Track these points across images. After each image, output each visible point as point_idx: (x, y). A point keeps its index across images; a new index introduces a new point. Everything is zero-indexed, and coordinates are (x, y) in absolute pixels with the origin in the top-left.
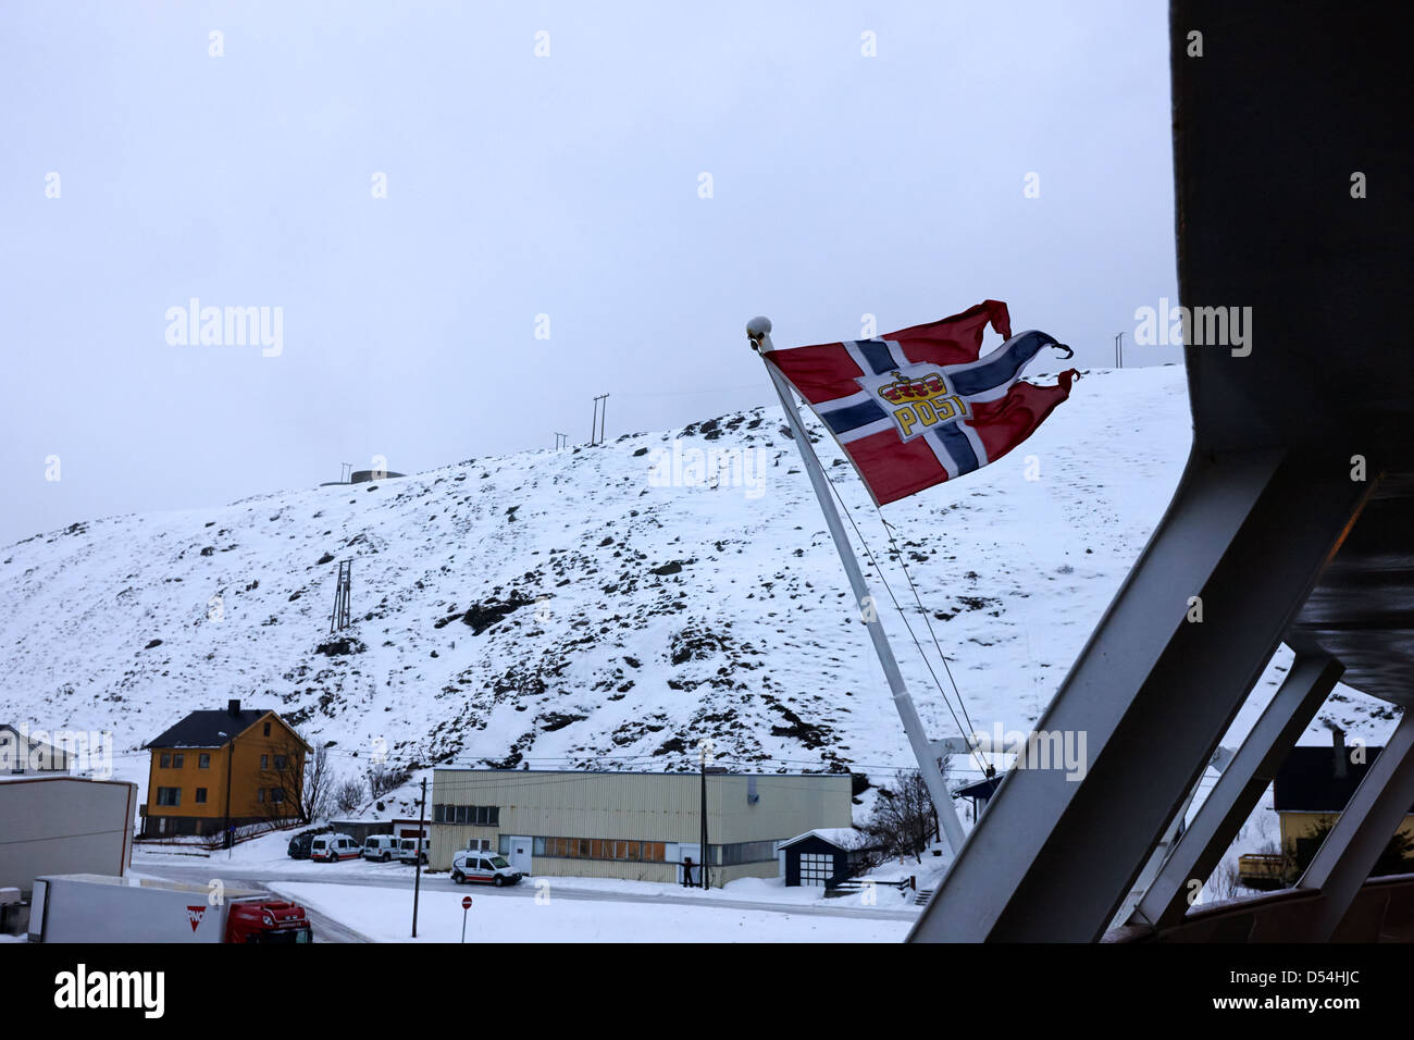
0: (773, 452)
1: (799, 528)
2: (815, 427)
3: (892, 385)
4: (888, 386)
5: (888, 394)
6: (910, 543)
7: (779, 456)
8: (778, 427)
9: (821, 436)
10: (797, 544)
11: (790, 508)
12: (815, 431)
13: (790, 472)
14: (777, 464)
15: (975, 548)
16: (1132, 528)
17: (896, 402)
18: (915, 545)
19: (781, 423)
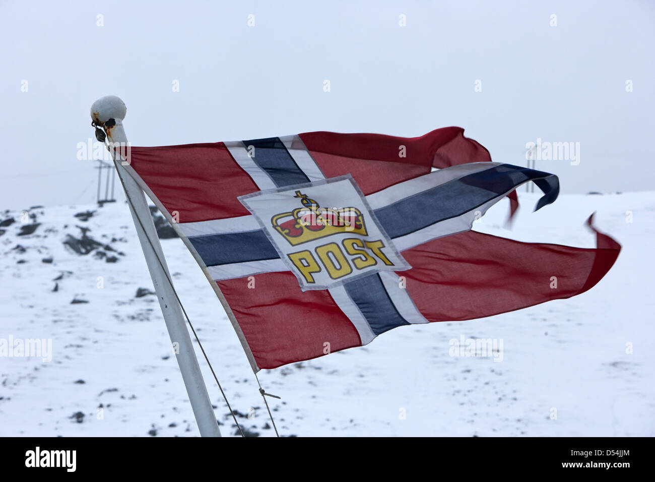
0: (52, 271)
1: (81, 382)
2: (114, 240)
3: (292, 213)
4: (286, 214)
5: (283, 227)
6: (234, 413)
7: (60, 278)
8: (62, 236)
9: (121, 254)
10: (77, 405)
11: (71, 352)
12: (114, 246)
13: (75, 302)
14: (56, 289)
15: (323, 425)
16: (534, 410)
17: (294, 240)
18: (241, 416)
19: (68, 231)
